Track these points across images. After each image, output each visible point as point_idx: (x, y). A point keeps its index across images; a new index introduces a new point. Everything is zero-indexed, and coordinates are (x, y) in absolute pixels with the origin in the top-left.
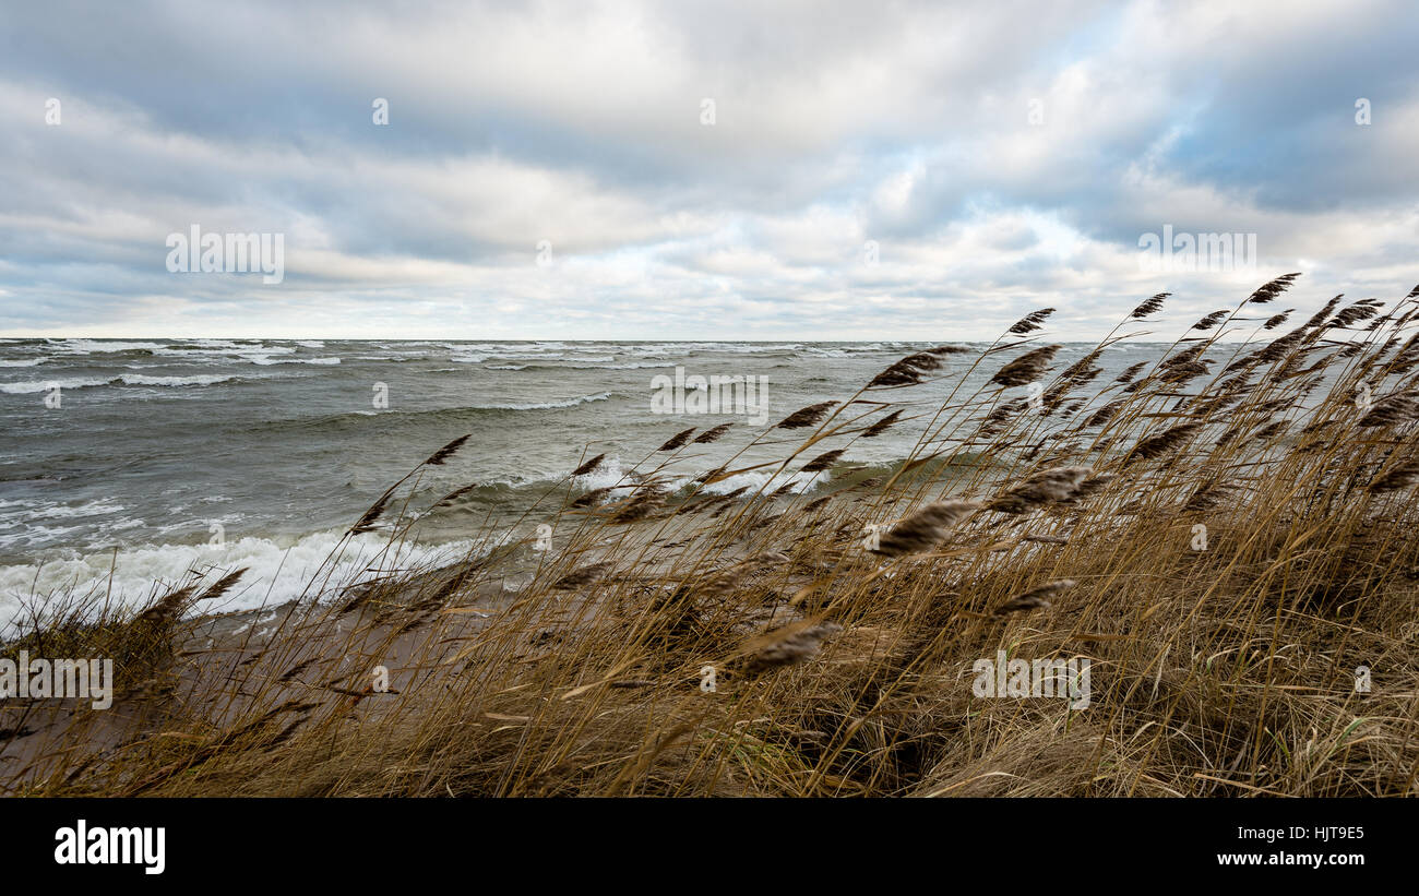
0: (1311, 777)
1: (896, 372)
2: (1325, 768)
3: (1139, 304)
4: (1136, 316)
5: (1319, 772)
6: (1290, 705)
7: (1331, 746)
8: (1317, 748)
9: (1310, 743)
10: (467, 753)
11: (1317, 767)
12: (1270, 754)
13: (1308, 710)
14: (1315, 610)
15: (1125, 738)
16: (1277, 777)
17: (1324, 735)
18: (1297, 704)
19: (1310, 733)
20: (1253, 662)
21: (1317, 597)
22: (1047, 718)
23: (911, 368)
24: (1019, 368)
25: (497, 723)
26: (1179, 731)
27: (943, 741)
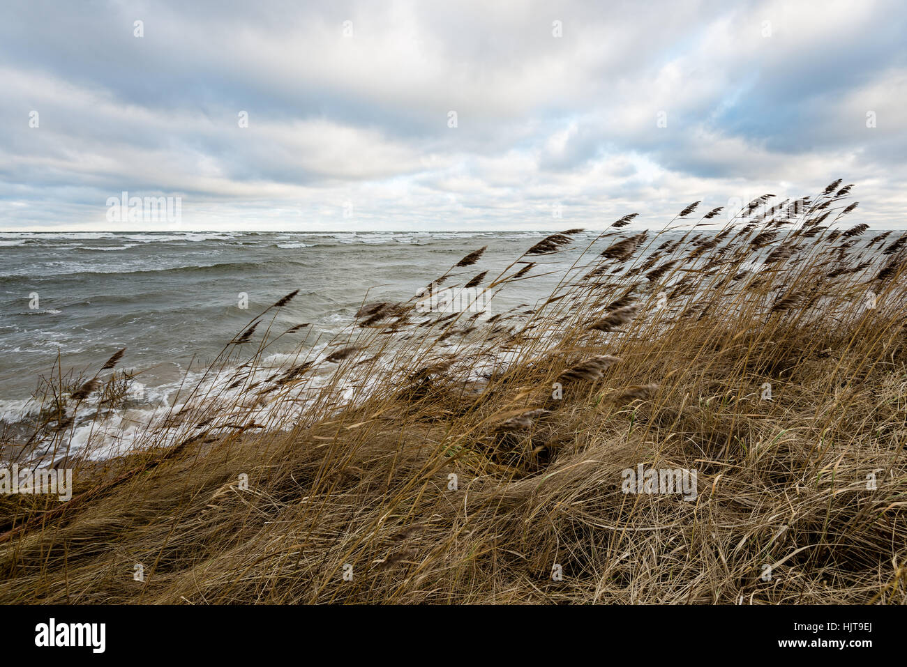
0: (758, 460)
1: (542, 246)
2: (765, 456)
3: (684, 208)
4: (682, 215)
5: (762, 458)
6: (750, 424)
7: (769, 444)
8: (762, 446)
9: (758, 444)
10: (302, 457)
11: (761, 456)
12: (737, 450)
13: (759, 426)
14: (768, 374)
15: (659, 442)
16: (740, 461)
17: (766, 439)
18: (753, 423)
19: (759, 438)
20: (732, 402)
21: (769, 368)
22: (618, 432)
23: (551, 242)
24: (617, 249)
25: (319, 442)
26: (690, 439)
27: (563, 446)
